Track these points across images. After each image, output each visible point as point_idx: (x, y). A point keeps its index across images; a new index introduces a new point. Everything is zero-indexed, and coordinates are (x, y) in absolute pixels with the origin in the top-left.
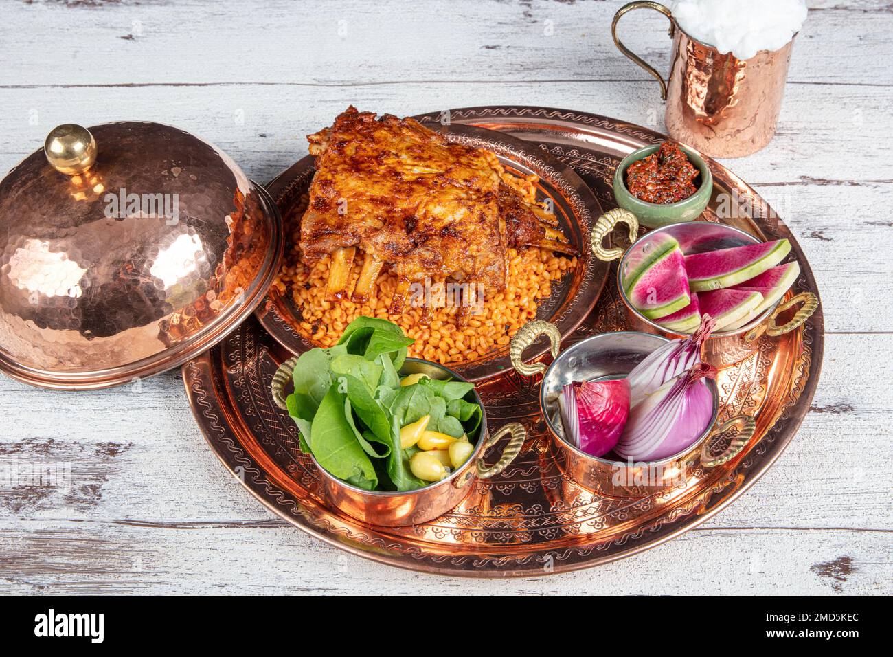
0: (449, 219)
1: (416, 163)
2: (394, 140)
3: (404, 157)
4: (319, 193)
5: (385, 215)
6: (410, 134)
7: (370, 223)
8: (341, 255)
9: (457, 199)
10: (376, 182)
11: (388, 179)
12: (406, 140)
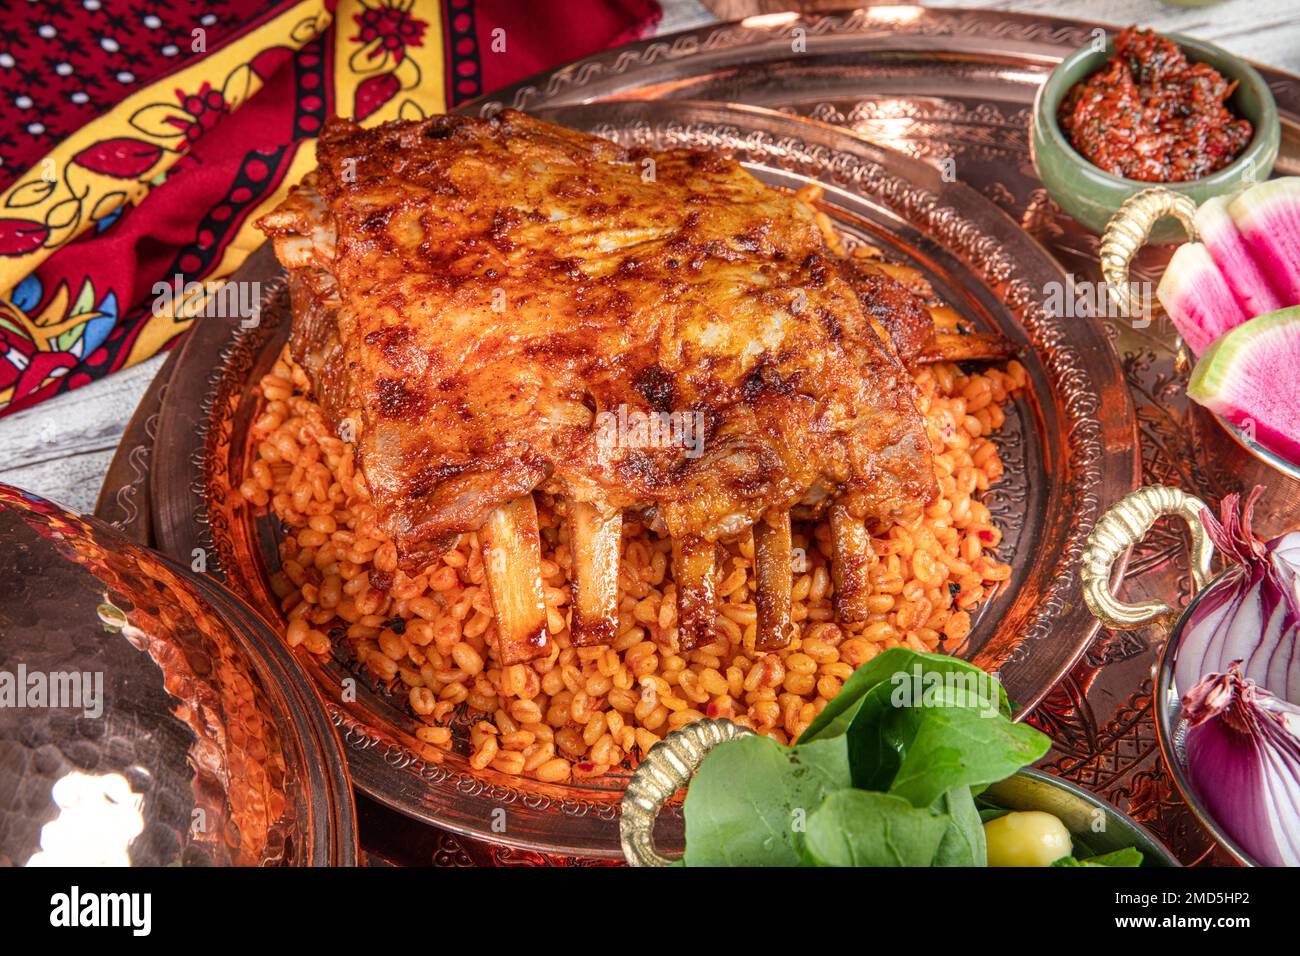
0: (750, 351)
1: (596, 224)
2: (507, 178)
3: (557, 214)
4: (382, 369)
5: (582, 385)
6: (536, 151)
7: (559, 417)
8: (503, 525)
9: (748, 293)
10: (522, 300)
11: (548, 283)
12: (537, 168)
